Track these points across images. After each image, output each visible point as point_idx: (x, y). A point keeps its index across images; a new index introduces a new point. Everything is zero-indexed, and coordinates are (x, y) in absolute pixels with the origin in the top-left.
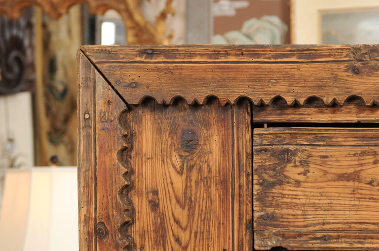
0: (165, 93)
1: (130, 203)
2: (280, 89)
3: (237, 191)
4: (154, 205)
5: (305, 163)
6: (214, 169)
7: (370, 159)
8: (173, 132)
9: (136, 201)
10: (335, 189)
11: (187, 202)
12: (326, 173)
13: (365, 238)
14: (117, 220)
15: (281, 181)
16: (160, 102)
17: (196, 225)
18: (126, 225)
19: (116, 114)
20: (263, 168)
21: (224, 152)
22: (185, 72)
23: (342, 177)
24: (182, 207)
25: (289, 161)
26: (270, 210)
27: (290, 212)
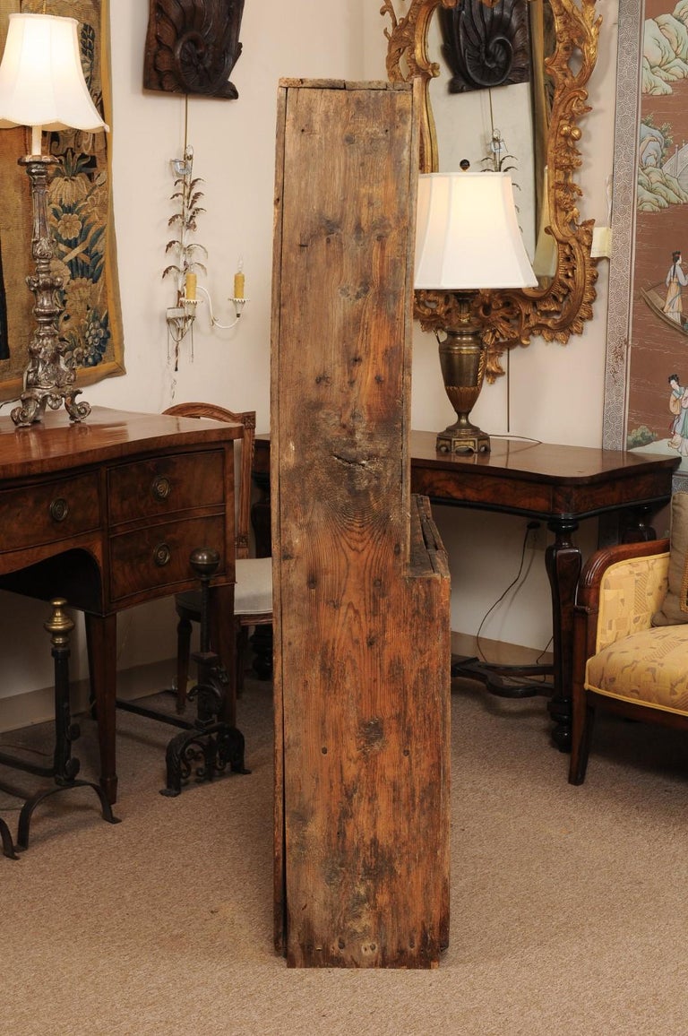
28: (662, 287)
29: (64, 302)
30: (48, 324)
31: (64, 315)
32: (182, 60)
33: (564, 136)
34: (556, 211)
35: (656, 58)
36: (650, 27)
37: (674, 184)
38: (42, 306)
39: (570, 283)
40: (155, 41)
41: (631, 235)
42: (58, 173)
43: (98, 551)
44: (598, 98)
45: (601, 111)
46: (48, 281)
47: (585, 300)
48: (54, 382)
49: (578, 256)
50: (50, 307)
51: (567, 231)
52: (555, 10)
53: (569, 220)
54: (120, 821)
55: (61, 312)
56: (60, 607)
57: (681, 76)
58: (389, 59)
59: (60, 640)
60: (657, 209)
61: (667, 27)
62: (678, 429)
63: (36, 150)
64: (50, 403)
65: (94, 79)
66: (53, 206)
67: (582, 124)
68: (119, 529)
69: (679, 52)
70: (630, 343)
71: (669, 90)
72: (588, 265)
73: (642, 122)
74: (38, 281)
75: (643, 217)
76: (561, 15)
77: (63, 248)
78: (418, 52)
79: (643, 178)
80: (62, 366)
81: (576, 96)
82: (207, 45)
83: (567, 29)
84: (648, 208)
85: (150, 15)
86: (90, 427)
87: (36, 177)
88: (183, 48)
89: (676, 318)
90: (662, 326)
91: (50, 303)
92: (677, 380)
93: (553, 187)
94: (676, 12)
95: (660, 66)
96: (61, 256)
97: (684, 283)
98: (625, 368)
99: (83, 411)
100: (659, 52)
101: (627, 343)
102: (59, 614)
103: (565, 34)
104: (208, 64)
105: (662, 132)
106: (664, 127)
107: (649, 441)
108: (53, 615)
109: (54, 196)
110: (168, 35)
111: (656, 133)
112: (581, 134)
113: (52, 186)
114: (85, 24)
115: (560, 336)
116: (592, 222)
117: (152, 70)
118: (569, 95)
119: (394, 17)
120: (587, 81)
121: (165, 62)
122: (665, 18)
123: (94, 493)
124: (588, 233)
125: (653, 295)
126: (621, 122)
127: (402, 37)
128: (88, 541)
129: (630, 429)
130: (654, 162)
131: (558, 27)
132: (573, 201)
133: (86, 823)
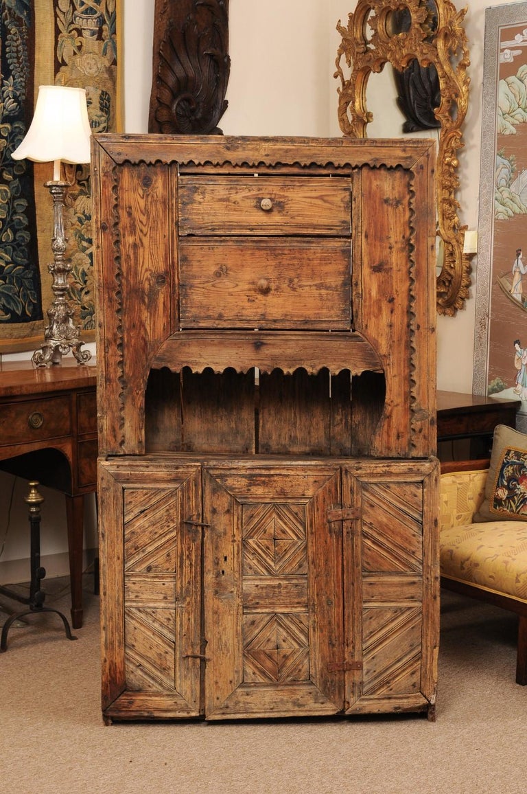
0: (135, 158)
1: (118, 213)
2: (192, 157)
3: (170, 207)
4: (130, 214)
5: (203, 193)
6: (160, 196)
7: (234, 191)
8: (139, 177)
9: (120, 211)
10: (217, 205)
11: (146, 212)
12: (213, 198)
13: (232, 229)
14: (112, 221)
15: (193, 201)
16: (133, 162)
17: (151, 223)
18: (116, 224)
19: (111, 168)
20: (183, 196)
21: (164, 187)
22: (145, 148)
23: (221, 200)
24: (144, 215)
25: (196, 192)
26: (187, 216)
27: (196, 217)
28: (509, 274)
29: (85, 282)
30: (62, 296)
31: (86, 290)
32: (177, 113)
33: (447, 164)
34: (443, 219)
35: (506, 108)
36: (502, 84)
37: (517, 199)
38: (57, 284)
39: (452, 272)
40: (156, 101)
41: (490, 237)
42: (82, 192)
43: (68, 450)
44: (472, 137)
45: (474, 146)
46: (61, 266)
47: (463, 284)
48: (63, 336)
49: (457, 252)
50: (62, 285)
51: (451, 233)
52: (440, 74)
53: (452, 226)
54: (77, 639)
55: (82, 289)
56: (35, 487)
57: (521, 120)
58: (339, 109)
59: (33, 510)
60: (506, 218)
61: (513, 85)
62: (520, 381)
63: (57, 177)
64: (61, 350)
65: (111, 128)
66: (78, 215)
67: (463, 155)
68: (87, 437)
69: (520, 103)
70: (490, 316)
71: (514, 131)
72: (464, 258)
73: (498, 154)
74: (54, 267)
75: (499, 224)
76: (444, 77)
77: (85, 244)
78: (357, 104)
79: (498, 195)
80: (71, 325)
81: (453, 136)
82: (198, 103)
83: (448, 88)
84: (501, 217)
85: (153, 83)
86: (89, 367)
87: (55, 195)
88: (178, 104)
89: (518, 298)
90: (511, 305)
91: (63, 282)
92: (519, 344)
93: (441, 202)
94: (518, 74)
95: (508, 114)
96: (84, 249)
97: (523, 272)
98: (487, 333)
99: (85, 356)
100: (508, 104)
101: (488, 316)
102: (33, 491)
103: (446, 91)
104: (199, 116)
105: (510, 162)
106: (511, 158)
107: (501, 389)
108: (29, 493)
109: (78, 209)
110: (166, 95)
111: (506, 162)
112: (458, 163)
113: (77, 202)
114: (103, 91)
115: (448, 311)
116: (466, 228)
117: (154, 121)
118: (450, 135)
119: (343, 79)
120: (461, 125)
121: (164, 115)
122: (512, 79)
123: (66, 411)
124: (463, 235)
125: (504, 281)
126: (484, 154)
127: (348, 94)
128: (60, 443)
129: (490, 380)
130: (505, 184)
131: (442, 86)
132: (454, 212)
133: (54, 639)
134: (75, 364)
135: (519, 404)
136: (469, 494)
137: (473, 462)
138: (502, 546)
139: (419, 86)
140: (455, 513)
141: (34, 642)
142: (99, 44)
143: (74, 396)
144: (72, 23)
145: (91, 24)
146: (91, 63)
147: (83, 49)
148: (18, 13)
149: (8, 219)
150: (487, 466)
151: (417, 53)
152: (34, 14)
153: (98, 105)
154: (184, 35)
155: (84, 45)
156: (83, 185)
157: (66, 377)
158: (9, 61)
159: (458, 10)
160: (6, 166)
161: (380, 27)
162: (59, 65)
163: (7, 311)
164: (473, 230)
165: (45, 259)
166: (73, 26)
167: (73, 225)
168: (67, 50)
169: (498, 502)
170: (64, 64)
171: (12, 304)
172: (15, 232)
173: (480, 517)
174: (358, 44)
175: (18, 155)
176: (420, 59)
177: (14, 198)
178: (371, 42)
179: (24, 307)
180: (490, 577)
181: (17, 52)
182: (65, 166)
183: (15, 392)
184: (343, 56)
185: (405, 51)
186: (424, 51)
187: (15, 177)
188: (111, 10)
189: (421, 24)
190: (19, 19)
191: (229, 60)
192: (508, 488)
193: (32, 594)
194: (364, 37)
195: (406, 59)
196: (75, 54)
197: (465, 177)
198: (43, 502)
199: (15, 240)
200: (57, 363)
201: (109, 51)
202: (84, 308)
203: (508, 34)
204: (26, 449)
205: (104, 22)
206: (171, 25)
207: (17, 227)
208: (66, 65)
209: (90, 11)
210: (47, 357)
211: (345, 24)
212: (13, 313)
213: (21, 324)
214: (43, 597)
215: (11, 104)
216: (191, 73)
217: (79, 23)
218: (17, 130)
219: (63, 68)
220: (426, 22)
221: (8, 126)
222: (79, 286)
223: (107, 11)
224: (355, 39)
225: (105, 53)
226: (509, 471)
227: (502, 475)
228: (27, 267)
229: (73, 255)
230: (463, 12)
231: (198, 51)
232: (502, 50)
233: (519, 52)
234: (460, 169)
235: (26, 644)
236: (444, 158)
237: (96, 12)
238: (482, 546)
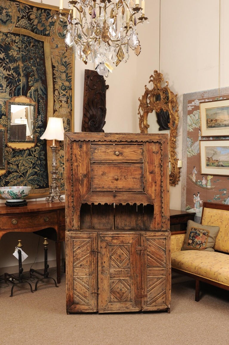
0: (77, 139)
1: (72, 156)
2: (95, 139)
3: (88, 154)
4: (76, 156)
5: (98, 150)
6: (85, 151)
7: (107, 149)
8: (78, 145)
9: (73, 156)
10: (102, 154)
11: (81, 156)
12: (101, 152)
13: (107, 161)
14: (70, 158)
15: (95, 152)
16: (77, 141)
17: (82, 159)
18: (72, 159)
19: (70, 142)
20: (92, 151)
21: (86, 148)
22: (80, 136)
23: (103, 152)
25: (96, 150)
26: (93, 157)
27: (96, 157)
28: (192, 174)
29: (62, 176)
30: (55, 180)
32: (90, 125)
33: (172, 140)
34: (171, 157)
36: (189, 117)
37: (194, 151)
38: (53, 177)
39: (174, 173)
40: (84, 121)
41: (186, 162)
42: (61, 149)
43: (56, 228)
44: (180, 132)
45: (180, 135)
46: (55, 171)
47: (177, 177)
48: (55, 193)
49: (176, 167)
50: (55, 177)
51: (174, 161)
52: (170, 113)
53: (174, 159)
54: (59, 287)
55: (61, 178)
56: (46, 239)
57: (194, 127)
58: (139, 124)
59: (45, 246)
60: (191, 157)
61: (192, 117)
62: (195, 206)
63: (54, 145)
64: (54, 197)
65: (70, 130)
66: (60, 156)
67: (177, 138)
68: (62, 224)
69: (194, 122)
71: (192, 131)
72: (178, 169)
73: (187, 137)
74: (52, 172)
75: (188, 158)
77: (62, 165)
78: (145, 122)
79: (188, 150)
80: (57, 189)
82: (97, 122)
83: (172, 118)
84: (189, 156)
85: (83, 116)
86: (63, 202)
87: (53, 150)
88: (91, 122)
89: (195, 181)
92: (195, 195)
93: (170, 152)
94: (193, 114)
95: (191, 125)
96: (62, 166)
97: (196, 173)
98: (185, 192)
99: (62, 199)
100: (190, 122)
101: (185, 187)
104: (97, 126)
105: (191, 140)
106: (192, 138)
107: (190, 209)
108: (44, 241)
110: (87, 120)
111: (190, 140)
112: (176, 140)
113: (60, 152)
114: (68, 119)
115: (173, 185)
116: (178, 159)
117: (83, 127)
118: (173, 132)
119: (140, 115)
120: (176, 128)
121: (86, 126)
122: (191, 115)
123: (56, 216)
124: (177, 162)
125: (190, 176)
126: (183, 138)
127: (142, 119)
128: (54, 226)
129: (186, 206)
130: (190, 146)
131: (170, 117)
132: (175, 155)
133: (51, 287)
134: (59, 201)
135: (195, 213)
136: (180, 242)
137: (181, 232)
138: (190, 258)
139: (164, 117)
140: (176, 248)
141: (45, 288)
142: (67, 105)
143: (58, 212)
144: (59, 99)
145: (64, 99)
146: (64, 111)
147: (62, 106)
148: (43, 96)
149: (39, 157)
150: (185, 233)
151: (163, 107)
152: (47, 96)
153: (66, 123)
154: (92, 102)
155: (62, 105)
156: (62, 147)
157: (56, 206)
158: (40, 110)
159: (175, 95)
160: (38, 141)
161: (151, 100)
162: (55, 111)
163: (38, 185)
164: (180, 160)
165: (50, 169)
166: (59, 100)
167: (58, 159)
168: (57, 106)
169: (189, 244)
170: (56, 111)
171: (40, 183)
172: (41, 161)
173: (183, 249)
174: (145, 104)
175: (42, 138)
176: (163, 109)
177: (41, 151)
178: (149, 104)
179: (43, 184)
180: (187, 267)
181: (42, 107)
182: (56, 141)
183: (40, 210)
184: (141, 108)
185: (159, 107)
186: (165, 107)
187: (41, 144)
188: (70, 95)
189: (164, 99)
190: (43, 98)
191: (106, 109)
192: (192, 240)
193: (45, 273)
194: (147, 102)
195: (159, 109)
196: (60, 108)
197: (178, 144)
198: (48, 244)
199: (41, 163)
200: (53, 201)
201: (70, 107)
202: (61, 184)
203: (190, 102)
204: (43, 228)
205: (69, 98)
206: (88, 99)
207: (41, 160)
208: (57, 111)
209: (64, 95)
210: (50, 199)
211: (141, 98)
212: (40, 186)
213: (42, 189)
214: (48, 274)
215: (40, 123)
216: (95, 113)
217: (61, 99)
218: (42, 130)
219: (56, 112)
220: (165, 98)
221: (39, 129)
222: (60, 178)
223: (69, 95)
224: (144, 103)
225: (69, 107)
226: (192, 234)
227: (190, 236)
228: (44, 172)
229: (58, 168)
230: (176, 95)
231: (97, 107)
232: (188, 107)
233: (193, 107)
234: (176, 142)
235: (43, 288)
236: (171, 138)
237: (66, 95)
238: (184, 258)
